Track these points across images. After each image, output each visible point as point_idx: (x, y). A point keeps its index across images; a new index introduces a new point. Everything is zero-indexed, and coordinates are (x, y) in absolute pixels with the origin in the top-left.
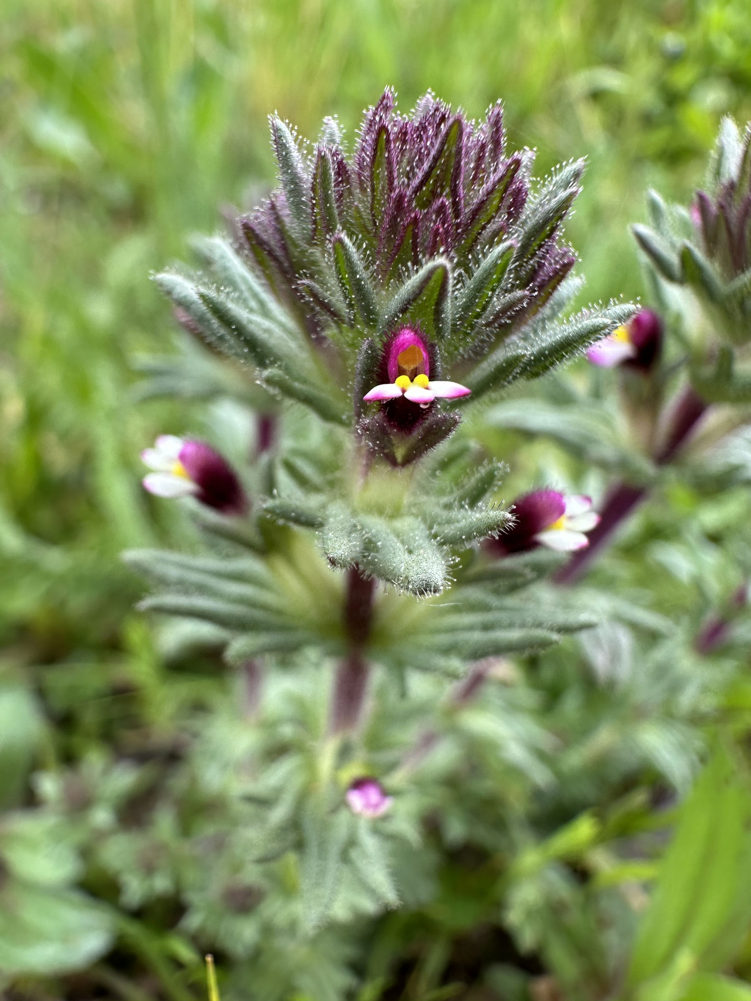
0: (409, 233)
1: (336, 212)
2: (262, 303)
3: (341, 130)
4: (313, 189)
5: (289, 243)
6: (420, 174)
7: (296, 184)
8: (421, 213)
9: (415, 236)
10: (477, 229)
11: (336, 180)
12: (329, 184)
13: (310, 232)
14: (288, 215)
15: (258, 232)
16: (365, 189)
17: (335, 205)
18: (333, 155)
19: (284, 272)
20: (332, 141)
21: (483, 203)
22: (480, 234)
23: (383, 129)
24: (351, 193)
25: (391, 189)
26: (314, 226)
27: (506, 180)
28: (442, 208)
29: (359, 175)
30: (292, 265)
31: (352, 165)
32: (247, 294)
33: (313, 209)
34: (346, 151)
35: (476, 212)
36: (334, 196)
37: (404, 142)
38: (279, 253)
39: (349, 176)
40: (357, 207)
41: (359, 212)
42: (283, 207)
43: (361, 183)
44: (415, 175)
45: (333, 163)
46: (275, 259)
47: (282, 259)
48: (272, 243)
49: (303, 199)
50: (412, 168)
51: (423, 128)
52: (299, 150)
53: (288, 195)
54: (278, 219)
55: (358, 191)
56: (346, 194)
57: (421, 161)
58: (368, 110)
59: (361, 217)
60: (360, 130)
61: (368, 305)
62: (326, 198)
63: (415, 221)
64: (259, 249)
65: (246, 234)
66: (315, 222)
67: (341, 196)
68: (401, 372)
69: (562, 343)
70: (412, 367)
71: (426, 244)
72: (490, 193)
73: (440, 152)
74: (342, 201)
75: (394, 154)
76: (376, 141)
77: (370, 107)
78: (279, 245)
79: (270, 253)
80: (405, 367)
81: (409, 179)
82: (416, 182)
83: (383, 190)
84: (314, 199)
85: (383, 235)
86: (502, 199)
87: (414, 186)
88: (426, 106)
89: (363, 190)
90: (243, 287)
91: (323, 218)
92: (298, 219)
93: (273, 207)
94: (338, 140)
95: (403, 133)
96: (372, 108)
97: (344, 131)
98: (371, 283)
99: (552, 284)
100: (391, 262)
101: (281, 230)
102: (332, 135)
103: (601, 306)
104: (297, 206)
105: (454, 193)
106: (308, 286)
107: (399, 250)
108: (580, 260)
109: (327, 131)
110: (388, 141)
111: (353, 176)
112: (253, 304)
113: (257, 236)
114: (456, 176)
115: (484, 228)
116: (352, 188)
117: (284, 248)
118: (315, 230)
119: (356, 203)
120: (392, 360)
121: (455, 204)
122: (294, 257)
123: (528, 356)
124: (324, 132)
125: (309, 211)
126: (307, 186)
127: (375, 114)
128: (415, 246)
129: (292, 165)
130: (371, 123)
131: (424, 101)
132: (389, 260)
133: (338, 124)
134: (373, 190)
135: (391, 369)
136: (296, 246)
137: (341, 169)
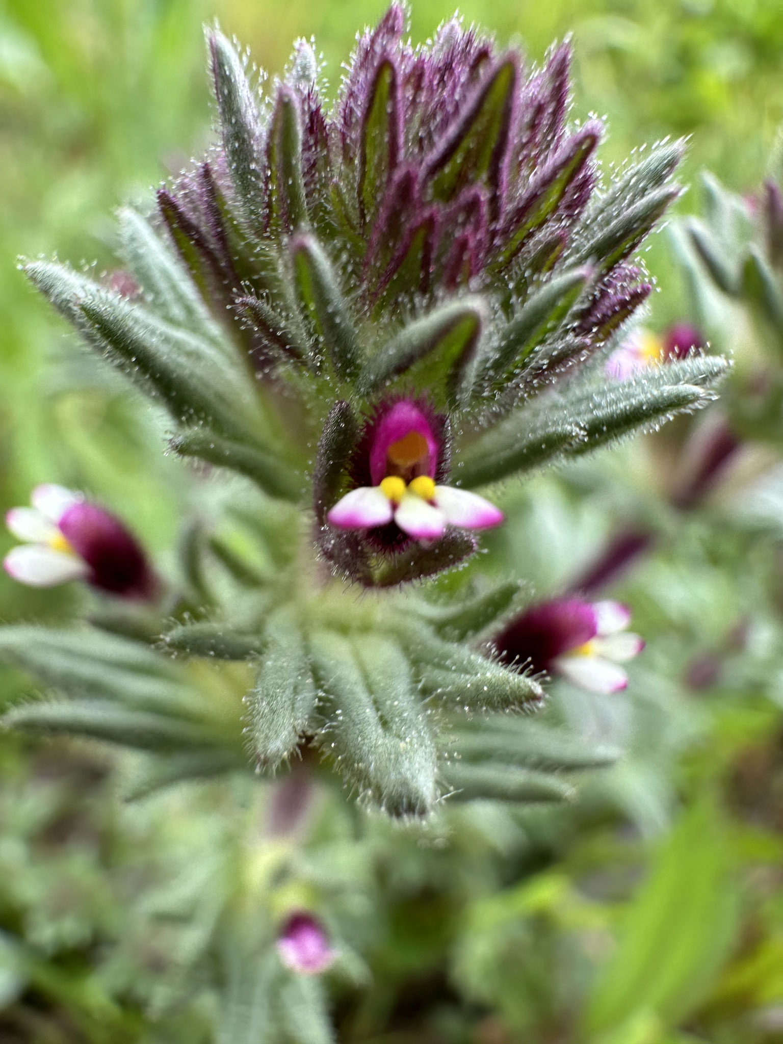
0: (419, 241)
1: (303, 192)
2: (189, 311)
3: (319, 61)
4: (269, 152)
5: (229, 231)
6: (441, 144)
7: (243, 141)
8: (440, 210)
9: (427, 248)
10: (520, 235)
11: (305, 143)
12: (294, 147)
13: (261, 219)
14: (229, 187)
15: (182, 209)
16: (351, 160)
17: (301, 181)
18: (303, 101)
19: (220, 274)
20: (304, 76)
21: (534, 199)
22: (523, 244)
23: (386, 64)
24: (328, 162)
25: (393, 163)
26: (267, 211)
27: (573, 165)
28: (473, 205)
29: (344, 136)
30: (231, 264)
31: (332, 117)
32: (168, 296)
33: (266, 184)
34: (325, 94)
35: (522, 212)
36: (300, 165)
37: (418, 88)
38: (213, 244)
39: (327, 135)
40: (336, 186)
41: (339, 193)
42: (222, 175)
43: (346, 149)
44: (432, 145)
45: (303, 112)
46: (208, 254)
47: (219, 254)
48: (204, 229)
49: (253, 166)
50: (430, 135)
51: (447, 68)
52: (251, 87)
53: (230, 158)
54: (213, 191)
55: (340, 160)
56: (321, 163)
57: (445, 124)
58: (362, 34)
59: (342, 202)
60: (350, 65)
61: (345, 350)
62: (288, 169)
63: (430, 223)
64: (182, 236)
65: (163, 210)
66: (269, 205)
67: (313, 166)
68: (391, 470)
69: (627, 415)
70: (410, 463)
71: (444, 260)
72: (547, 182)
73: (477, 111)
74: (313, 175)
75: (401, 108)
76: (375, 84)
77: (367, 30)
78: (213, 233)
79: (201, 243)
80: (399, 461)
81: (421, 148)
82: (432, 156)
83: (380, 163)
84: (270, 168)
85: (375, 237)
86: (563, 194)
87: (429, 163)
88: (450, 37)
89: (348, 160)
90: (163, 285)
91: (281, 200)
92: (244, 196)
93: (206, 173)
94: (313, 76)
95: (417, 75)
96: (369, 32)
97: (324, 64)
98: (352, 316)
99: (615, 320)
100: (385, 283)
101: (216, 210)
102: (305, 68)
103: (678, 356)
104: (243, 176)
105: (494, 180)
106: (253, 308)
107: (398, 265)
108: (659, 290)
109: (298, 61)
110: (393, 86)
111: (333, 135)
112: (176, 311)
113: (180, 217)
114: (498, 154)
115: (530, 235)
116: (332, 156)
117: (222, 238)
118: (268, 216)
119: (334, 180)
120: (377, 450)
121: (494, 200)
122: (237, 253)
123: (581, 437)
124: (294, 62)
125: (261, 185)
126: (258, 146)
127: (373, 41)
128: (426, 263)
129: (239, 111)
130: (367, 54)
131: (447, 29)
132: (383, 279)
133: (317, 53)
134: (364, 162)
135: (376, 464)
136: (242, 237)
137: (315, 122)
